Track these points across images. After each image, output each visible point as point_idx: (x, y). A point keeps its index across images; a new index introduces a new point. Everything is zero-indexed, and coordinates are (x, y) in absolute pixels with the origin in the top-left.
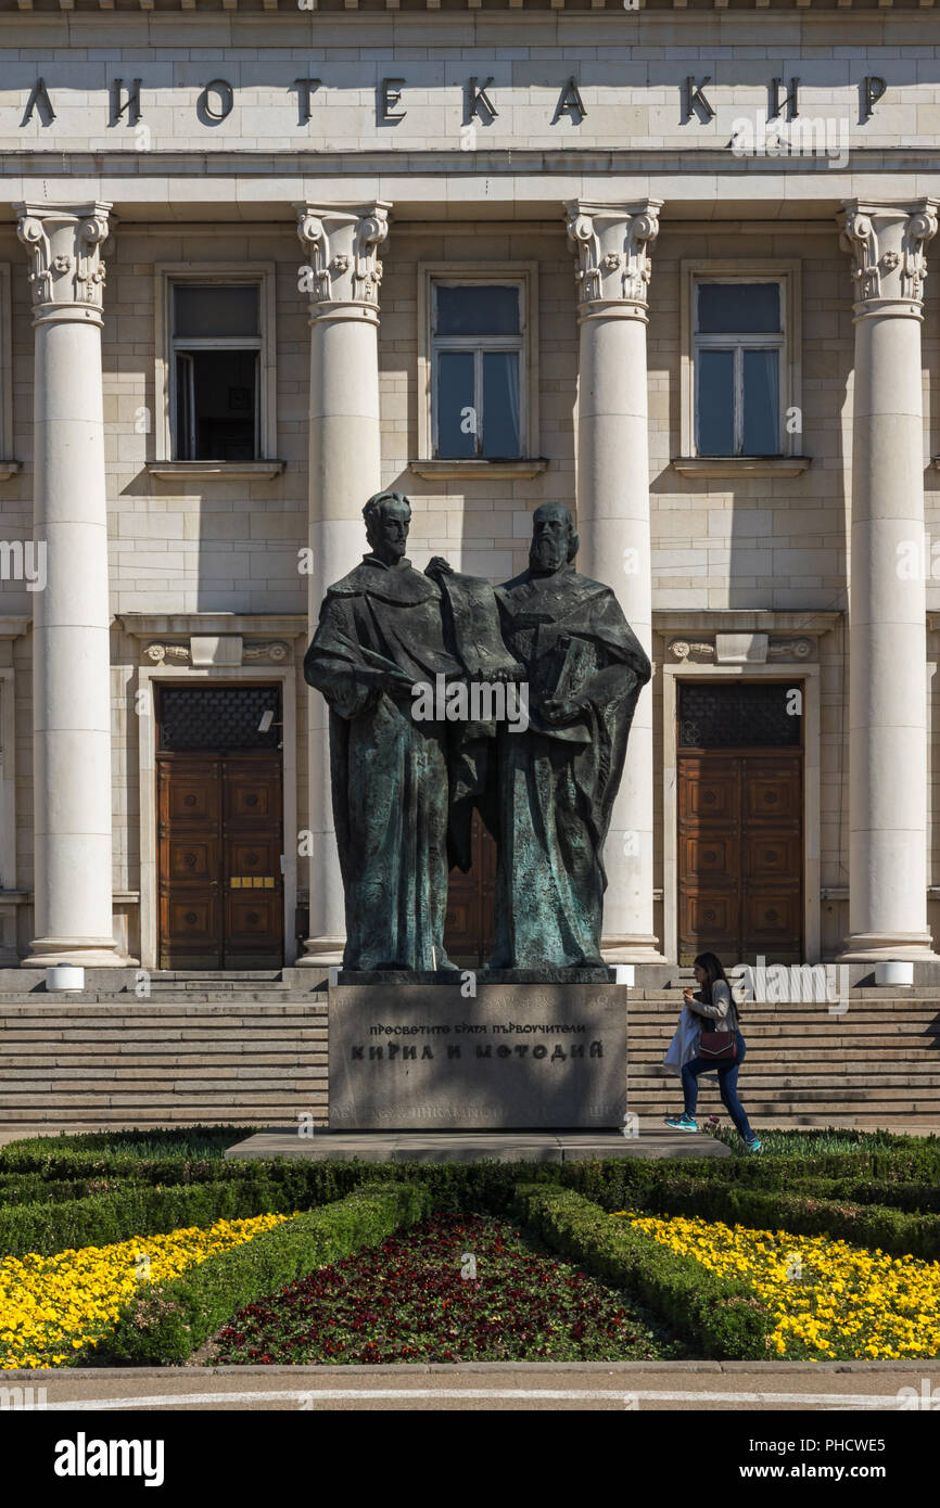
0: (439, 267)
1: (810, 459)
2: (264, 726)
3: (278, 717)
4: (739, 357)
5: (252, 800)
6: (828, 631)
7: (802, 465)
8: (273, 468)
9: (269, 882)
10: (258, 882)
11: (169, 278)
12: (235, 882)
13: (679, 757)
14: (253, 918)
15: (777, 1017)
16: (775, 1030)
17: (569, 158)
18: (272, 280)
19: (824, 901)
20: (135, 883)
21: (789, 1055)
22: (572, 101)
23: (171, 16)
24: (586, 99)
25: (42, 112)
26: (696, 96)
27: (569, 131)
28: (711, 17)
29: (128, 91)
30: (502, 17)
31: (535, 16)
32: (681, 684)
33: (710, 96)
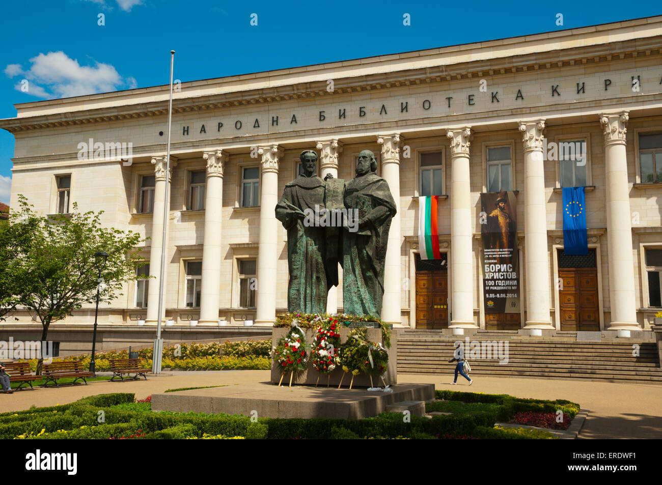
0: (488, 143)
1: (595, 187)
2: (443, 263)
3: (446, 262)
5: (440, 284)
6: (602, 235)
7: (592, 188)
8: (445, 197)
9: (445, 307)
10: (442, 307)
11: (419, 152)
12: (436, 307)
13: (559, 271)
14: (441, 316)
15: (573, 346)
16: (571, 350)
17: (519, 110)
18: (444, 150)
19: (604, 313)
20: (409, 306)
21: (574, 358)
22: (520, 96)
23: (415, 86)
24: (524, 95)
25: (383, 113)
26: (555, 91)
27: (519, 103)
28: (557, 70)
29: (404, 105)
30: (499, 76)
31: (508, 75)
32: (559, 250)
33: (558, 90)
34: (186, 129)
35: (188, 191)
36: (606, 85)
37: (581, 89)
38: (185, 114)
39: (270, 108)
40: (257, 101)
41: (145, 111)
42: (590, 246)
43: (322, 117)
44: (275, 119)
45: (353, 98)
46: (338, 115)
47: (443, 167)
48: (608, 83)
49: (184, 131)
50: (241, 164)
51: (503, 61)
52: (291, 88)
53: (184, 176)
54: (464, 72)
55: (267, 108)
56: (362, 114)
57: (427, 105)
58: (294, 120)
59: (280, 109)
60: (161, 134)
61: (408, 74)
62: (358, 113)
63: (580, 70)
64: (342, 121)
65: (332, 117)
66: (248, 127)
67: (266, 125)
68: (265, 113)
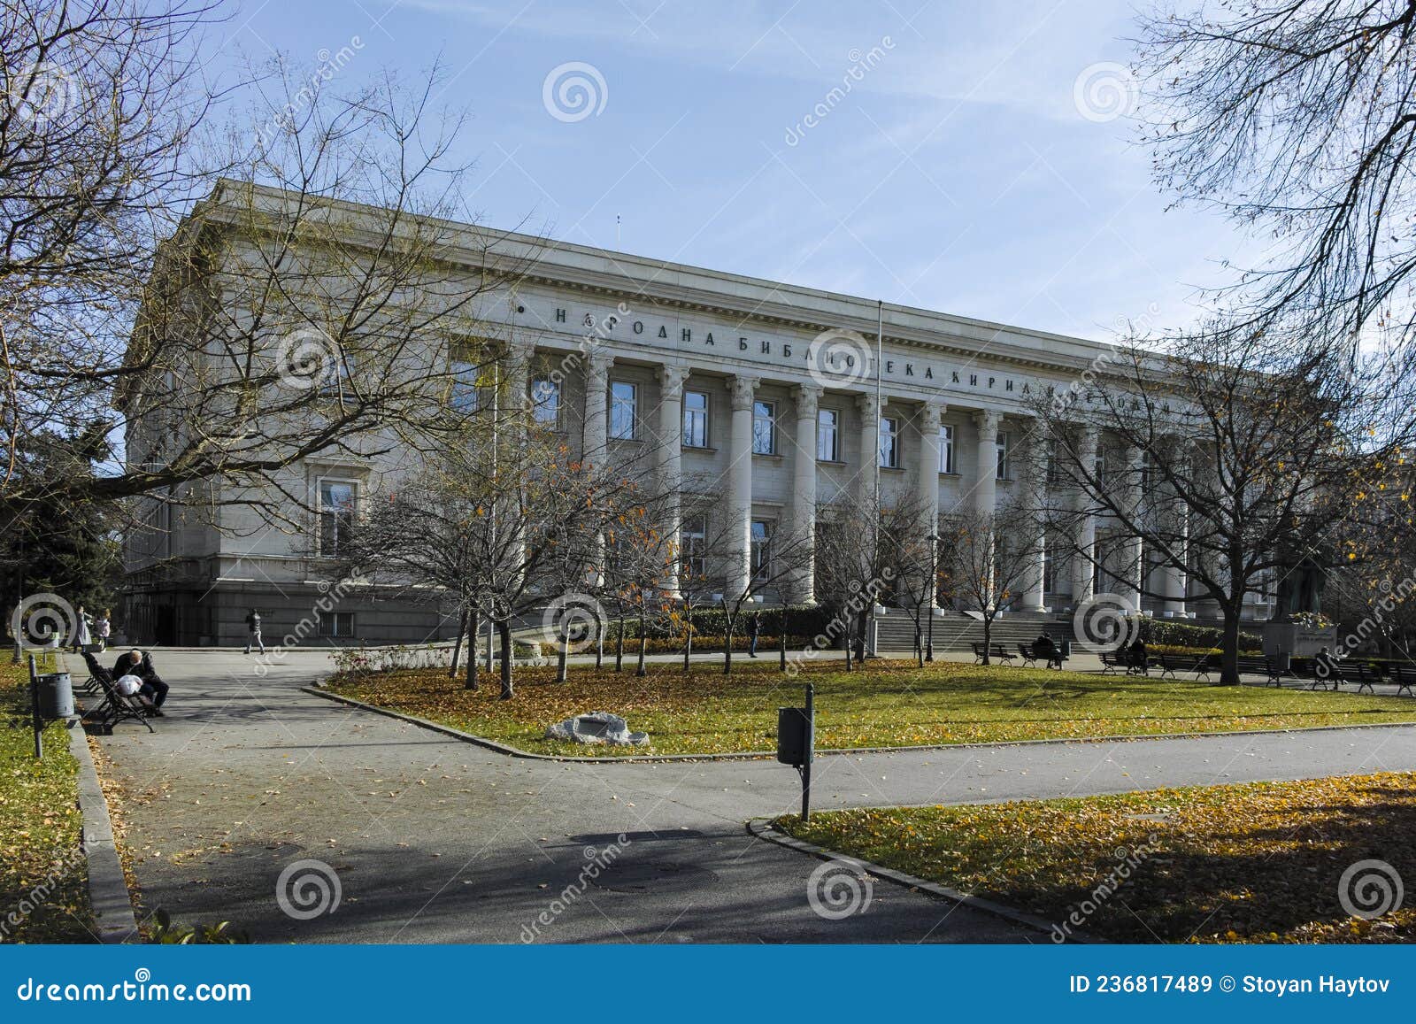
1: (961, 476)
7: (959, 477)
8: (843, 464)
17: (927, 388)
18: (844, 411)
22: (929, 374)
24: (933, 373)
26: (955, 377)
27: (927, 381)
28: (957, 356)
30: (918, 350)
33: (958, 378)
34: (561, 313)
36: (991, 383)
37: (973, 381)
38: (563, 290)
39: (681, 315)
43: (743, 345)
44: (686, 333)
45: (779, 331)
46: (760, 347)
48: (992, 381)
49: (558, 315)
55: (676, 314)
56: (788, 353)
58: (710, 339)
59: (693, 320)
60: (521, 310)
62: (782, 350)
63: (975, 362)
64: (765, 358)
65: (754, 351)
66: (650, 335)
67: (674, 340)
68: (675, 324)
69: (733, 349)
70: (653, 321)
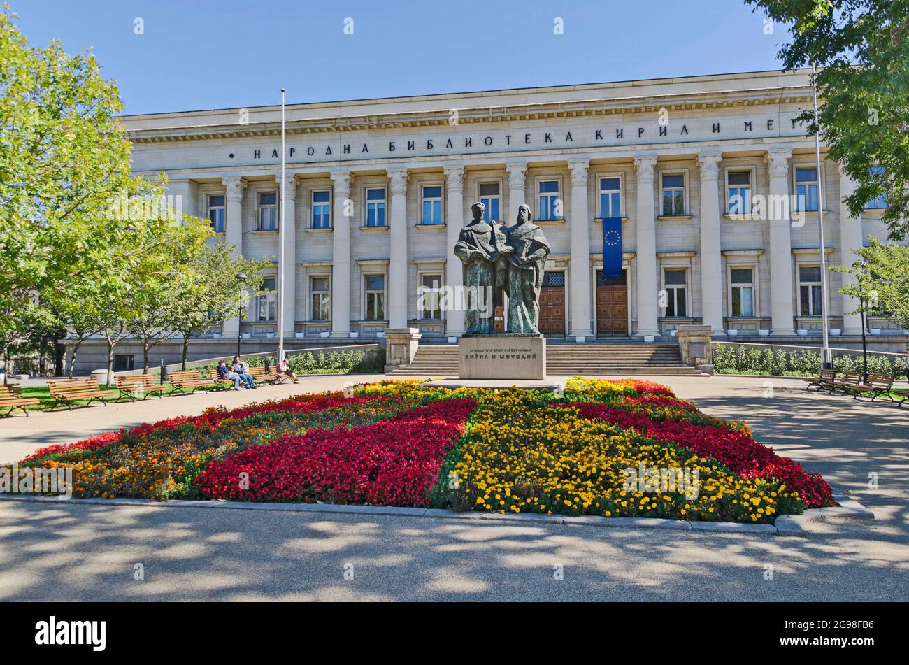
0: (539, 177)
1: (627, 218)
4: (610, 196)
7: (625, 219)
11: (479, 183)
17: (568, 150)
18: (503, 182)
19: (632, 322)
22: (569, 137)
23: (478, 124)
24: (573, 137)
25: (449, 146)
26: (598, 135)
27: (568, 144)
28: (601, 116)
29: (468, 141)
30: (552, 119)
31: (560, 119)
32: (598, 271)
33: (602, 135)
34: (257, 153)
35: (258, 212)
36: (640, 133)
37: (620, 134)
38: (256, 138)
39: (342, 136)
40: (329, 130)
41: (215, 133)
42: (623, 267)
43: (392, 148)
44: (347, 147)
45: (422, 131)
46: (406, 146)
47: (500, 197)
48: (641, 131)
50: (312, 188)
51: (556, 107)
52: (363, 119)
53: (254, 197)
54: (522, 114)
55: (338, 136)
56: (430, 146)
57: (488, 141)
58: (365, 148)
59: (352, 137)
60: (232, 156)
61: (473, 112)
62: (425, 145)
63: (619, 118)
64: (411, 152)
65: (402, 148)
66: (320, 153)
67: (337, 153)
68: (337, 141)
69: (386, 151)
70: (320, 143)
